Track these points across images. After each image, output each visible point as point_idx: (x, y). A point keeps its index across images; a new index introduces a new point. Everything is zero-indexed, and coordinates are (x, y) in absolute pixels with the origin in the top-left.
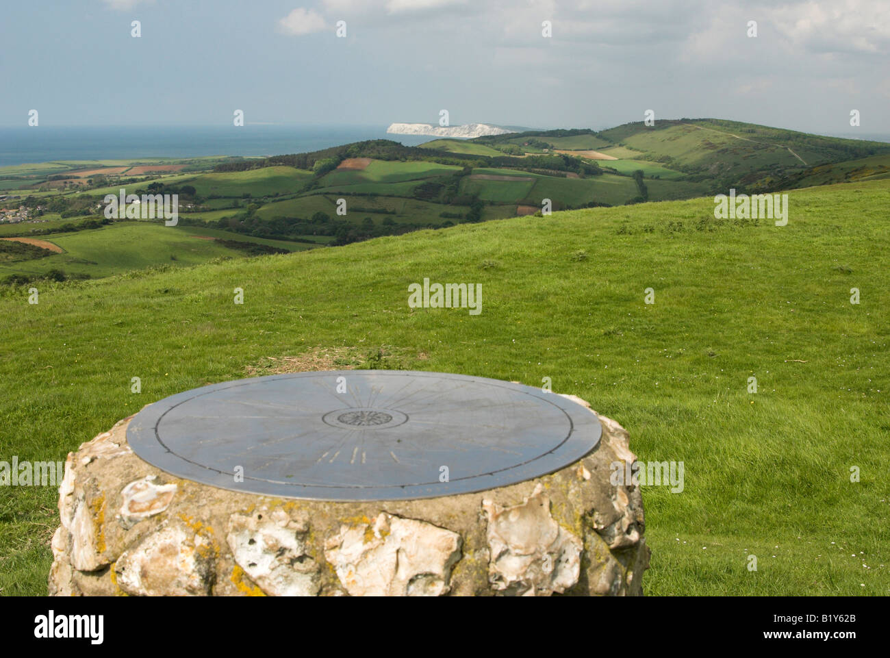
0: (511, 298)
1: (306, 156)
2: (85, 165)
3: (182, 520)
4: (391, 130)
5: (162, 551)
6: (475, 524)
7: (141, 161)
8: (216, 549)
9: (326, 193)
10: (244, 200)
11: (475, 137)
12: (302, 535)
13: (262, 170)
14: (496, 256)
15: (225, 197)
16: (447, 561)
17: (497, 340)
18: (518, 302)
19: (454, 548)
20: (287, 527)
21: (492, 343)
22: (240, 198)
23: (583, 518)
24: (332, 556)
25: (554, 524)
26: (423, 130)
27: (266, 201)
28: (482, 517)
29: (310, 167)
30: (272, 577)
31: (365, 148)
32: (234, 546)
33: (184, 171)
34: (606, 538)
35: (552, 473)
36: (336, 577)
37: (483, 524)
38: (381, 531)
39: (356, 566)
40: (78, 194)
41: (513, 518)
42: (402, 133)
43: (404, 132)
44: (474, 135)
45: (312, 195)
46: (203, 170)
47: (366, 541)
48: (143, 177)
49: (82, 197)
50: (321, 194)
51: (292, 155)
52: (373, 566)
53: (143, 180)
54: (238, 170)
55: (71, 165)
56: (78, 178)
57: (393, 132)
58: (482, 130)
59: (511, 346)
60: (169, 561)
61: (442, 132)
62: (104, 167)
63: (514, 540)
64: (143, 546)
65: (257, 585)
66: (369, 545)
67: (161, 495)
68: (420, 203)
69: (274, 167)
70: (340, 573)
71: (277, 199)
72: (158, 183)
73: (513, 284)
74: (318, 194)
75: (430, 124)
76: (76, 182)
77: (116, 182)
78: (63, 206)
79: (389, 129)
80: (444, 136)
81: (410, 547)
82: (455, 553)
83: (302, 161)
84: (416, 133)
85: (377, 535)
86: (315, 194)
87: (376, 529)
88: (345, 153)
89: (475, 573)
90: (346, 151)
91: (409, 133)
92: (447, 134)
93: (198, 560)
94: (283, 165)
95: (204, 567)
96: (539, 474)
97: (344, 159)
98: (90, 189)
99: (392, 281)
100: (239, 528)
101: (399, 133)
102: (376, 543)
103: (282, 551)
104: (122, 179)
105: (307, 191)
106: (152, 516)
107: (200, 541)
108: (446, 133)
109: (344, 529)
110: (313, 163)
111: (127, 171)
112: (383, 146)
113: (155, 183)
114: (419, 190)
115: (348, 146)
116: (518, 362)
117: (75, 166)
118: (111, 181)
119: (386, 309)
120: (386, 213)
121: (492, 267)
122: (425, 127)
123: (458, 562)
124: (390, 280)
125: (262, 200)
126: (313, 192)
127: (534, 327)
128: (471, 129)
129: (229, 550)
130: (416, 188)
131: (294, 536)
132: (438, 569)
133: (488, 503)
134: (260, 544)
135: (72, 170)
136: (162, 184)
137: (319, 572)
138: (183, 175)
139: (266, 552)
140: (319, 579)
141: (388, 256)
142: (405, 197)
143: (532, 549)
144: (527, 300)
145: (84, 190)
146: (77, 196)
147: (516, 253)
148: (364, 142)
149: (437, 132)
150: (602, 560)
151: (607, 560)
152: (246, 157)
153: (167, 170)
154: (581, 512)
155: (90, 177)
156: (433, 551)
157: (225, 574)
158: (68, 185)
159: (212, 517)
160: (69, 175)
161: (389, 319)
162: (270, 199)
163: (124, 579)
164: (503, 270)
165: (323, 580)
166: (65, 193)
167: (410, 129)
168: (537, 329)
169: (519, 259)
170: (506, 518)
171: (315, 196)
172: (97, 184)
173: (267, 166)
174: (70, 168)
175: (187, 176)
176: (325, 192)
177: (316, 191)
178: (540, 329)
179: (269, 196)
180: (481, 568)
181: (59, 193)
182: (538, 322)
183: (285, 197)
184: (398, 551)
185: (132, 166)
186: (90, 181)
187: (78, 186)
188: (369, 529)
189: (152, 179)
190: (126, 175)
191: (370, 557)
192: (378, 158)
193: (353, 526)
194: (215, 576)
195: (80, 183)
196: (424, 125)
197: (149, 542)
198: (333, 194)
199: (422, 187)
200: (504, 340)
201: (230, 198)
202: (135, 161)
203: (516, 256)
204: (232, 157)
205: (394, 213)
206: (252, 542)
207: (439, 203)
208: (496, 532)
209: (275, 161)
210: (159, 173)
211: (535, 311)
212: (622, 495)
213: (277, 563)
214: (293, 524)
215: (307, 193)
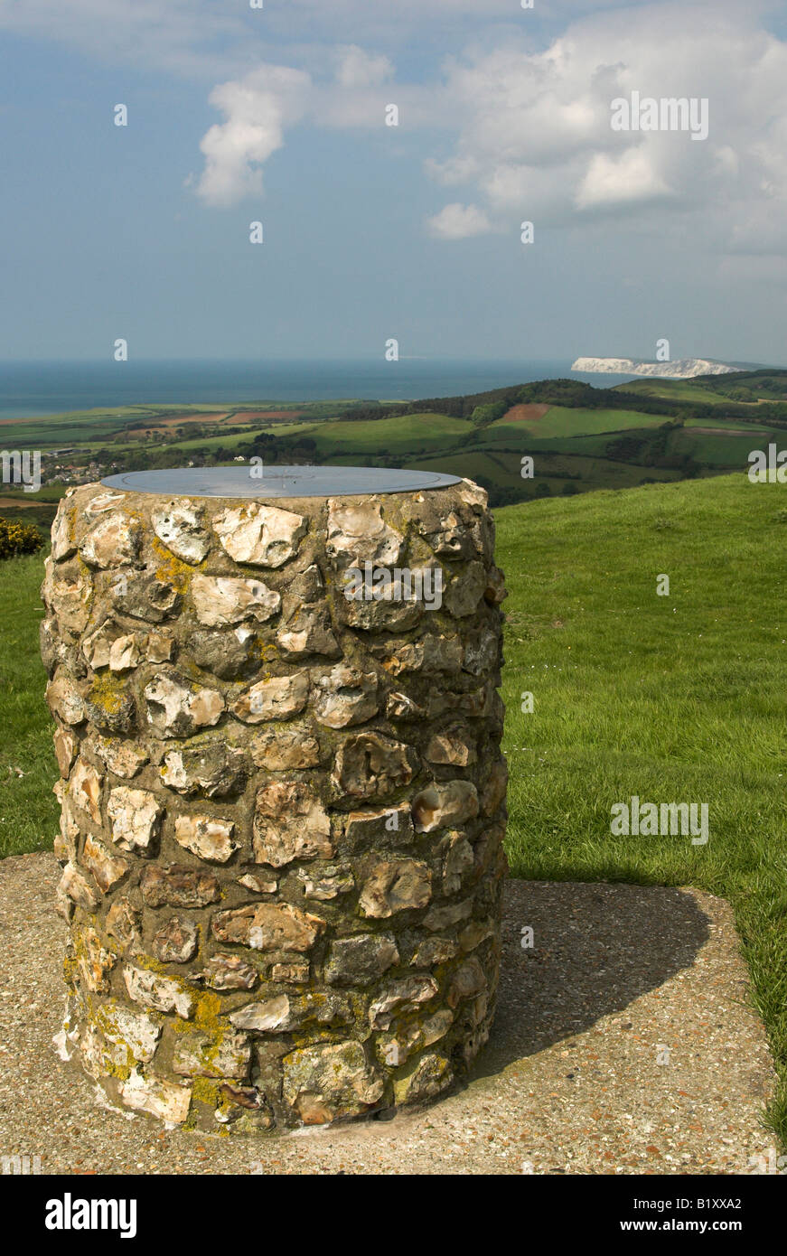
0: (683, 563)
1: (462, 401)
2: (173, 411)
3: (124, 510)
4: (577, 366)
5: (109, 530)
6: (320, 513)
7: (247, 406)
8: (144, 526)
9: (490, 450)
10: (379, 458)
11: (691, 376)
12: (200, 515)
13: (404, 419)
14: (677, 516)
15: (354, 454)
16: (294, 534)
17: (654, 609)
18: (691, 567)
19: (300, 525)
20: (189, 509)
21: (647, 612)
22: (374, 454)
23: (410, 524)
24: (218, 528)
25: (382, 522)
26: (619, 367)
27: (408, 459)
28: (325, 510)
29: (468, 415)
30: (177, 541)
31: (541, 391)
32: (154, 523)
33: (301, 419)
34: (431, 544)
35: (390, 494)
36: (219, 542)
37: (325, 515)
38: (252, 513)
39: (233, 535)
40: (165, 447)
41: (348, 513)
42: (591, 371)
43: (595, 370)
44: (690, 375)
45: (469, 452)
46: (327, 418)
47: (241, 519)
48: (249, 426)
49: (169, 452)
50: (481, 450)
51: (443, 399)
52: (244, 535)
53: (248, 430)
54: (372, 419)
55: (156, 411)
56: (164, 426)
57: (579, 369)
58: (702, 367)
59: (672, 615)
60: (113, 536)
61: (646, 370)
62: (197, 413)
63: (347, 526)
64: (98, 529)
65: (168, 549)
66: (243, 521)
67: (114, 501)
68: (613, 465)
69: (420, 415)
70: (222, 539)
71: (423, 456)
72: (267, 435)
73: (690, 548)
74: (477, 451)
75: (631, 360)
76: (161, 431)
77: (214, 432)
78: (145, 463)
79: (574, 365)
80: (648, 374)
81: (270, 524)
82: (301, 528)
83: (458, 408)
84: (610, 371)
85: (249, 515)
86: (473, 451)
87: (248, 512)
88: (512, 398)
89: (315, 545)
90: (516, 395)
91: (602, 371)
92: (653, 372)
93: (131, 533)
94: (432, 412)
95: (134, 538)
96: (379, 491)
97: (513, 405)
98: (180, 441)
99: (538, 543)
100: (159, 511)
101: (587, 370)
102: (247, 520)
103: (185, 524)
104: (222, 428)
105: (463, 446)
106: (105, 512)
107: (133, 521)
108: (650, 371)
109: (227, 510)
110: (471, 410)
111: (228, 418)
112: (566, 387)
113: (263, 434)
114: (612, 448)
115: (519, 388)
116: (675, 633)
117: (161, 411)
118: (206, 431)
119: (525, 572)
120: (569, 477)
121: (668, 528)
122: (623, 363)
123: (304, 537)
124: (535, 541)
125: (403, 458)
126: (470, 448)
127: (704, 595)
128: (684, 367)
129: (152, 527)
130: (609, 444)
131: (194, 515)
132: (288, 539)
133: (331, 501)
134: (172, 521)
135: (156, 417)
136: (273, 435)
137: (209, 538)
138: (301, 424)
139: (175, 525)
140: (208, 543)
141: (543, 516)
142: (595, 457)
143: (360, 534)
144: (702, 565)
145: (172, 442)
146: (164, 450)
147: (701, 513)
148: (540, 383)
149: (639, 371)
150: (424, 557)
151: (429, 558)
152: (383, 402)
153: (280, 418)
154: (408, 520)
155: (179, 425)
156: (285, 527)
157: (148, 543)
158: (151, 436)
159: (143, 507)
160: (153, 423)
161: (525, 584)
162: (414, 458)
163: (85, 553)
164: (680, 532)
165: (211, 544)
166: (148, 445)
167: (603, 365)
168: (708, 599)
169: (705, 519)
170: (343, 512)
171: (474, 454)
172: (188, 435)
173: (410, 414)
174: (154, 414)
175: (305, 426)
176: (488, 448)
177: (475, 447)
178: (712, 599)
179: (412, 453)
180: (321, 542)
181: (139, 446)
182: (711, 590)
183: (433, 455)
184: (262, 526)
185: (234, 412)
186: (180, 431)
187: (164, 437)
188: (244, 512)
189: (261, 429)
190: (226, 424)
191: (243, 529)
192: (559, 404)
193: (233, 508)
194: (142, 545)
195: (167, 433)
196: (620, 361)
197: (102, 526)
198: (497, 451)
199: (617, 443)
200: (664, 609)
201: (362, 454)
202: (238, 406)
203: (701, 516)
204: (365, 401)
205: (577, 478)
206: (167, 521)
207: (639, 465)
208: (333, 519)
209: (420, 407)
210: (270, 421)
211: (710, 579)
212: (452, 520)
213: (181, 532)
214: (193, 508)
215: (461, 450)
